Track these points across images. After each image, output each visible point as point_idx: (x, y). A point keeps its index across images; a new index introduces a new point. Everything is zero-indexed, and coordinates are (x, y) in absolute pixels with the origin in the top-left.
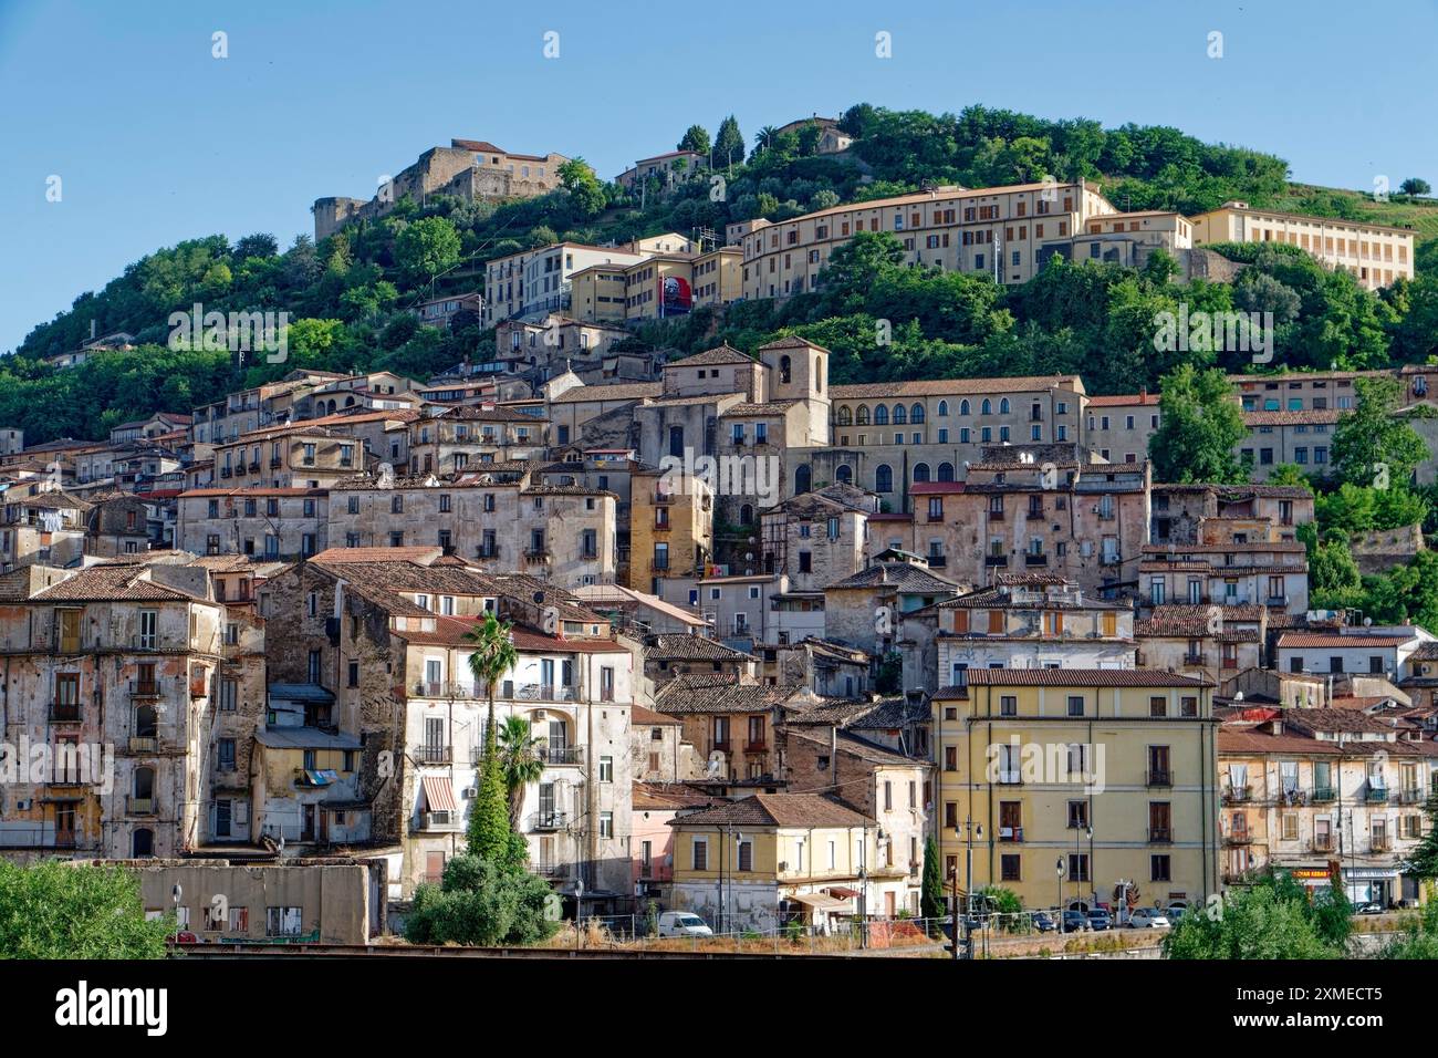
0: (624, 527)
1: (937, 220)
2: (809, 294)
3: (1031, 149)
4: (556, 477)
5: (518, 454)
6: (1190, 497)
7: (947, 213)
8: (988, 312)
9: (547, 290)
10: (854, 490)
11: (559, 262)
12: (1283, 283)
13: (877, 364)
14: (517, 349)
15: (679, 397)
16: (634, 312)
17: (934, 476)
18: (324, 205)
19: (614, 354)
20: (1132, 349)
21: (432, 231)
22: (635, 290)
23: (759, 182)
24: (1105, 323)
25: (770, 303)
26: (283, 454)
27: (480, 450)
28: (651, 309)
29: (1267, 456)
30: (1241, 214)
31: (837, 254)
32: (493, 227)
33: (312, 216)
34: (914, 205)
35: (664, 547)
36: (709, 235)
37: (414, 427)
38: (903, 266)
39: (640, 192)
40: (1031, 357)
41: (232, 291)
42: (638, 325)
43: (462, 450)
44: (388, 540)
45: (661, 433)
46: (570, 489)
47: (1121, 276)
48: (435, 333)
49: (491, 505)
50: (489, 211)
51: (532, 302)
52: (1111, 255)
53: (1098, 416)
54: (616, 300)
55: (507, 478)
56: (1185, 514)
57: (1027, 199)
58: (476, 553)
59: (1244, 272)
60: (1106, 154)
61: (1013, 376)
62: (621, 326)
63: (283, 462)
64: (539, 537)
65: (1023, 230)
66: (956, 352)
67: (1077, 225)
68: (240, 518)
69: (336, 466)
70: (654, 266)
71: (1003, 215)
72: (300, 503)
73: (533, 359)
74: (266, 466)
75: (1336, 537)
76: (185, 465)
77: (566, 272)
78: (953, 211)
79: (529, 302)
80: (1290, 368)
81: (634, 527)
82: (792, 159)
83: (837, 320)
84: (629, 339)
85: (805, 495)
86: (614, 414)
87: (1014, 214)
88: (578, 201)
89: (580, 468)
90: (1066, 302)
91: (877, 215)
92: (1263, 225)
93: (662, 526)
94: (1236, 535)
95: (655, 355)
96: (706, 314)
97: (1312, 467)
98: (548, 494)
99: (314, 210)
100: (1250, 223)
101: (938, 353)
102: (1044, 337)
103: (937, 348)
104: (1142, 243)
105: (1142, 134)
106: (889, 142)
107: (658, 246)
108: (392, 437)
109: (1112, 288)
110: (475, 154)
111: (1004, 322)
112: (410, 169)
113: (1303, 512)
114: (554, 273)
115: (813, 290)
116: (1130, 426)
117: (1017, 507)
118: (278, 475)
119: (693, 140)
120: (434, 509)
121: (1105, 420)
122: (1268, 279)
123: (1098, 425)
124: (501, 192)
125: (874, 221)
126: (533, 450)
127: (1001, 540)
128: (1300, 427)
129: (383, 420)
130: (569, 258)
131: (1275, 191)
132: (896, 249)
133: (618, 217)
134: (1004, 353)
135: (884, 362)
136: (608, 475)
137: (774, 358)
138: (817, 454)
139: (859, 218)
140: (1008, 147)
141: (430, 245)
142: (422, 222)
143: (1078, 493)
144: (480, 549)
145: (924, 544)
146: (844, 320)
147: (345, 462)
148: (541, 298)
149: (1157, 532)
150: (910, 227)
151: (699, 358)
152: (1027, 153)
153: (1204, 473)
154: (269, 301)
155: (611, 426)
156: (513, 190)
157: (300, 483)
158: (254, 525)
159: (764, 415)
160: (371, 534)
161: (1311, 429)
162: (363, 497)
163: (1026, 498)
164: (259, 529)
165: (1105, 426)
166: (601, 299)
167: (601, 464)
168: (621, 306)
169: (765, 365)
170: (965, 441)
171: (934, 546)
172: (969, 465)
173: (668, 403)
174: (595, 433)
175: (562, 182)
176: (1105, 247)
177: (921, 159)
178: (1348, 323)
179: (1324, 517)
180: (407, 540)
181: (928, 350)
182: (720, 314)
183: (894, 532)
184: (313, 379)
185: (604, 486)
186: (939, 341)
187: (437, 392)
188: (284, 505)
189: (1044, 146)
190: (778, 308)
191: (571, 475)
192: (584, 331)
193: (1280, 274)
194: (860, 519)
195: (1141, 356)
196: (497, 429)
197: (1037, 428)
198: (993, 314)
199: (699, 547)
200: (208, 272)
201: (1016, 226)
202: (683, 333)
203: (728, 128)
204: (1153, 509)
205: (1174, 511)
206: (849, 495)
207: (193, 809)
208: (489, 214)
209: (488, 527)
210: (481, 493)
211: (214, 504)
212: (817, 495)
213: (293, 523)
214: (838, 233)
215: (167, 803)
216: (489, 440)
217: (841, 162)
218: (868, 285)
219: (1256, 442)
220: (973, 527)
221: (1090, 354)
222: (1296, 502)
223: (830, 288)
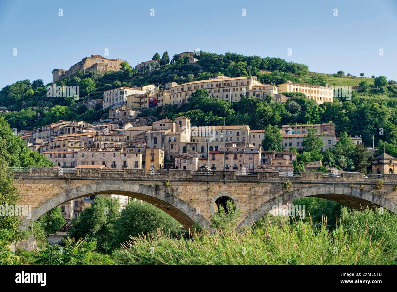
0: (144, 160)
1: (217, 86)
2: (186, 104)
3: (242, 65)
4: (128, 149)
5: (119, 143)
6: (270, 154)
7: (219, 84)
8: (228, 109)
9: (120, 100)
10: (196, 152)
11: (123, 92)
12: (297, 103)
13: (202, 121)
14: (114, 115)
15: (156, 130)
16: (143, 106)
17: (214, 149)
18: (55, 71)
19: (139, 118)
20: (261, 119)
21: (88, 82)
22: (143, 100)
23: (173, 71)
24: (255, 112)
25: (177, 105)
26: (66, 143)
27: (110, 143)
28: (147, 105)
29: (290, 144)
30: (290, 84)
31: (193, 94)
32: (103, 80)
33: (52, 74)
34: (211, 82)
35: (153, 165)
36: (161, 85)
37: (95, 137)
38: (209, 98)
39: (142, 71)
40: (238, 120)
41: (34, 96)
42: (144, 110)
43: (106, 142)
44: (91, 163)
45: (152, 139)
46: (132, 152)
47: (260, 101)
48: (92, 111)
49: (114, 155)
50: (102, 75)
51: (116, 103)
52: (258, 95)
53: (252, 135)
54: (138, 103)
55: (117, 149)
56: (269, 158)
57: (238, 81)
58: (111, 166)
59: (289, 100)
60: (262, 65)
61: (234, 125)
62: (139, 109)
63: (66, 145)
64: (125, 163)
65: (237, 89)
66: (220, 119)
67: (250, 88)
68: (57, 158)
69: (78, 146)
70: (148, 95)
71: (233, 85)
72: (71, 155)
73: (118, 118)
74: (62, 146)
75: (301, 163)
76: (34, 144)
77: (125, 95)
78: (221, 84)
79: (115, 102)
80: (297, 124)
81: (146, 160)
82: (182, 65)
83: (192, 111)
84: (142, 113)
85: (185, 153)
86: (141, 134)
87: (235, 85)
88: (126, 74)
89: (134, 147)
90: (247, 107)
91: (203, 84)
92: (296, 87)
93: (153, 160)
94: (279, 163)
95: (148, 117)
96: (161, 108)
97: (299, 148)
98: (127, 153)
99: (52, 72)
100: (293, 86)
101: (216, 119)
102: (241, 116)
103: (216, 118)
104: (265, 92)
105: (271, 60)
106: (207, 61)
107: (148, 88)
108: (89, 139)
109: (257, 104)
110: (97, 59)
111: (232, 112)
112: (79, 62)
113: (294, 158)
114: (122, 95)
115: (187, 102)
116: (260, 137)
117: (231, 157)
118: (64, 148)
119: (156, 57)
120: (101, 156)
121: (254, 136)
122: (294, 102)
123: (252, 137)
124: (105, 69)
125: (202, 86)
126: (122, 142)
127: (228, 164)
128: (298, 138)
129: (87, 135)
130: (126, 91)
131: (304, 74)
132: (207, 93)
133: (136, 78)
134: (232, 120)
135: (204, 121)
136: (140, 149)
137: (178, 121)
138: (187, 144)
139: (198, 85)
140: (236, 64)
141: (88, 85)
142: (85, 79)
143: (245, 153)
144: (112, 165)
145: (211, 165)
146: (194, 111)
147: (80, 145)
148: (119, 101)
149: (262, 162)
150: (210, 87)
151: (160, 121)
152: (241, 66)
153: (274, 149)
154: (44, 99)
155: (140, 137)
156: (108, 69)
157: (70, 150)
158: (60, 160)
159: (175, 135)
160: (87, 162)
161: (300, 138)
162: (85, 154)
163: (233, 155)
164: (61, 161)
165: (254, 137)
166: (134, 103)
167: (138, 146)
168: (139, 104)
169: (176, 123)
170: (222, 140)
171: (214, 165)
172: (221, 147)
173: (153, 132)
174: (137, 138)
175: (121, 67)
176: (257, 93)
177: (215, 66)
178: (311, 113)
179: (299, 159)
180: (95, 163)
181: (214, 119)
182: (164, 108)
183: (204, 162)
184: (64, 123)
185: (139, 151)
186: (216, 116)
187: (96, 127)
188: (67, 155)
189: (245, 64)
190: (178, 107)
191: (132, 149)
192: (130, 111)
193: (297, 101)
194: (197, 159)
195: (263, 120)
196: (114, 138)
197: (238, 137)
198: (229, 110)
199: (161, 165)
200: (27, 91)
201: (236, 88)
202: (155, 112)
203: (165, 54)
204: (262, 157)
205: (266, 157)
206: (195, 153)
207: (72, 214)
208: (102, 76)
209: (114, 160)
210: (112, 153)
211: (51, 155)
212: (187, 153)
213: (69, 160)
214: (193, 88)
215: (67, 213)
216: (112, 140)
217: (195, 66)
218: (200, 102)
219: (288, 141)
220: (222, 161)
221: (251, 120)
222: (292, 156)
223: (191, 102)
